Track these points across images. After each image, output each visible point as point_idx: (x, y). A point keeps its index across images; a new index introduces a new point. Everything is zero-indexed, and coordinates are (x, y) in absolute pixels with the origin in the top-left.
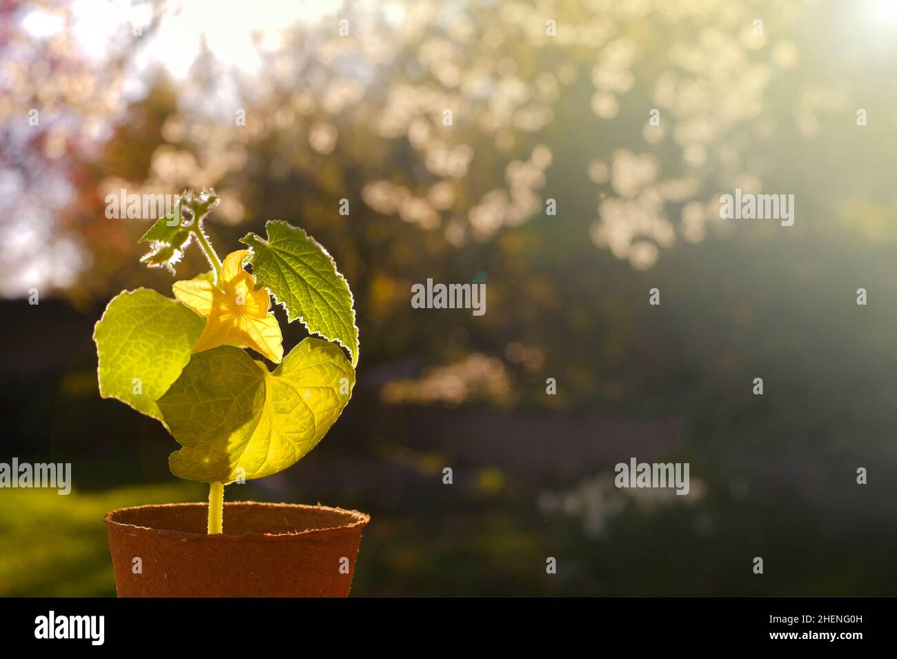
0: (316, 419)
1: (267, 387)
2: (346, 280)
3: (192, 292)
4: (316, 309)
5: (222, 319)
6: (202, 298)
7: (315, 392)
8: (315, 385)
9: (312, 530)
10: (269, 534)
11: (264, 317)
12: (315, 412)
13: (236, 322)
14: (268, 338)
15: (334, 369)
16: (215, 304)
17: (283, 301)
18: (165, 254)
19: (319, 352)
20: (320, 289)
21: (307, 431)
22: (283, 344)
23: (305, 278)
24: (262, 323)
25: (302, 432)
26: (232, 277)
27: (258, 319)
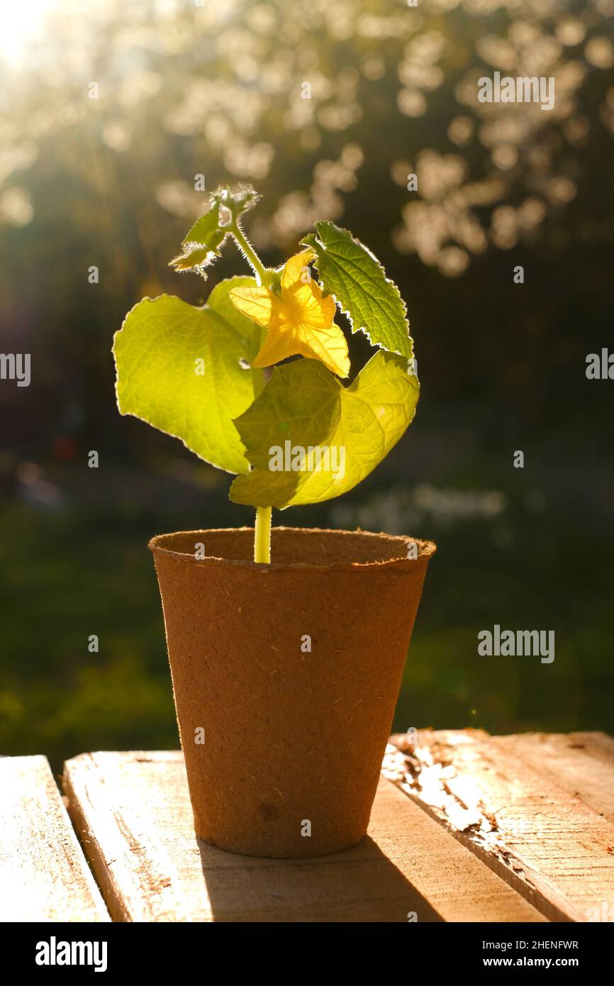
0: (386, 438)
1: (342, 404)
2: (397, 287)
3: (250, 299)
4: (376, 318)
5: (283, 329)
6: (261, 306)
7: (390, 410)
8: (388, 402)
9: (398, 559)
10: (356, 564)
11: (329, 327)
12: (386, 431)
13: (294, 332)
14: (332, 351)
15: (407, 384)
16: (274, 312)
17: (348, 309)
19: (393, 365)
20: (377, 296)
21: (377, 452)
22: (350, 356)
23: (361, 284)
24: (321, 332)
25: (372, 453)
26: (291, 283)
27: (319, 329)
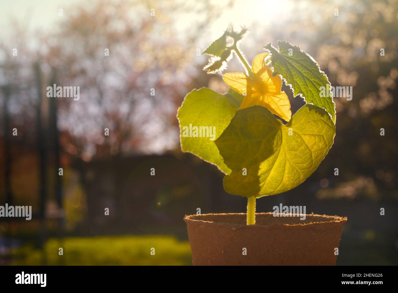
0: (313, 155)
1: (283, 134)
2: (326, 75)
3: (234, 80)
4: (310, 90)
5: (253, 95)
6: (241, 83)
7: (313, 138)
8: (311, 133)
9: (315, 223)
10: (287, 225)
11: (279, 94)
12: (312, 150)
13: (261, 98)
14: (282, 107)
15: (324, 124)
16: (248, 87)
17: (290, 84)
18: (217, 65)
19: (314, 112)
20: (312, 79)
21: (308, 163)
22: (291, 109)
23: (302, 72)
24: (277, 97)
25: (305, 163)
26: (258, 70)
27: (275, 95)
